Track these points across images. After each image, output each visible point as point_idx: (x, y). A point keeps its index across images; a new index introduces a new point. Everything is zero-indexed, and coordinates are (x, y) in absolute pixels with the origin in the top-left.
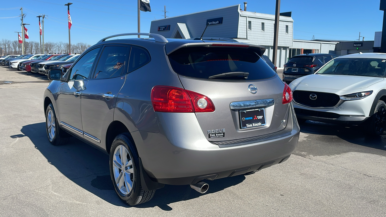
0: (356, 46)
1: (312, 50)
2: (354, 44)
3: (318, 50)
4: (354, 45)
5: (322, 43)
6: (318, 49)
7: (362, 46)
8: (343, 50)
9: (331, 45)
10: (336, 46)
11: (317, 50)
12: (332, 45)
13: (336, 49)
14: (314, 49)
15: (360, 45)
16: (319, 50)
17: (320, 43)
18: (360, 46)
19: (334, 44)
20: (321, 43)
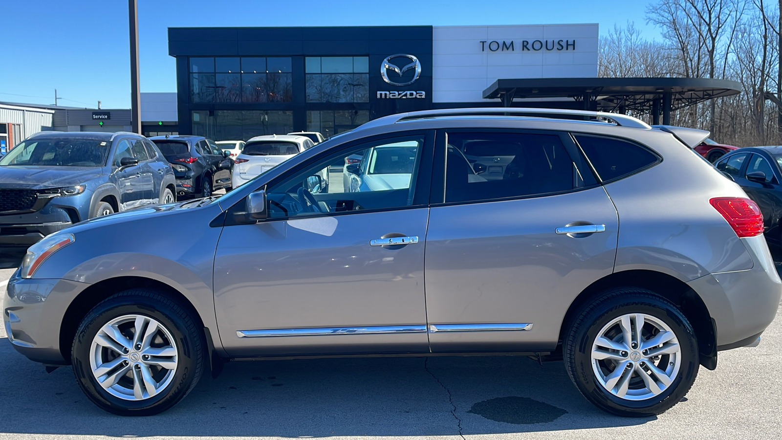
0: (98, 119)
1: (5, 125)
2: (93, 114)
3: (19, 125)
4: (94, 116)
5: (27, 111)
6: (20, 123)
7: (110, 119)
8: (70, 125)
9: (43, 114)
10: (53, 116)
11: (17, 125)
12: (45, 114)
13: (55, 123)
14: (11, 123)
15: (106, 117)
16: (21, 125)
17: (21, 110)
18: (105, 119)
19: (49, 113)
20: (24, 110)
